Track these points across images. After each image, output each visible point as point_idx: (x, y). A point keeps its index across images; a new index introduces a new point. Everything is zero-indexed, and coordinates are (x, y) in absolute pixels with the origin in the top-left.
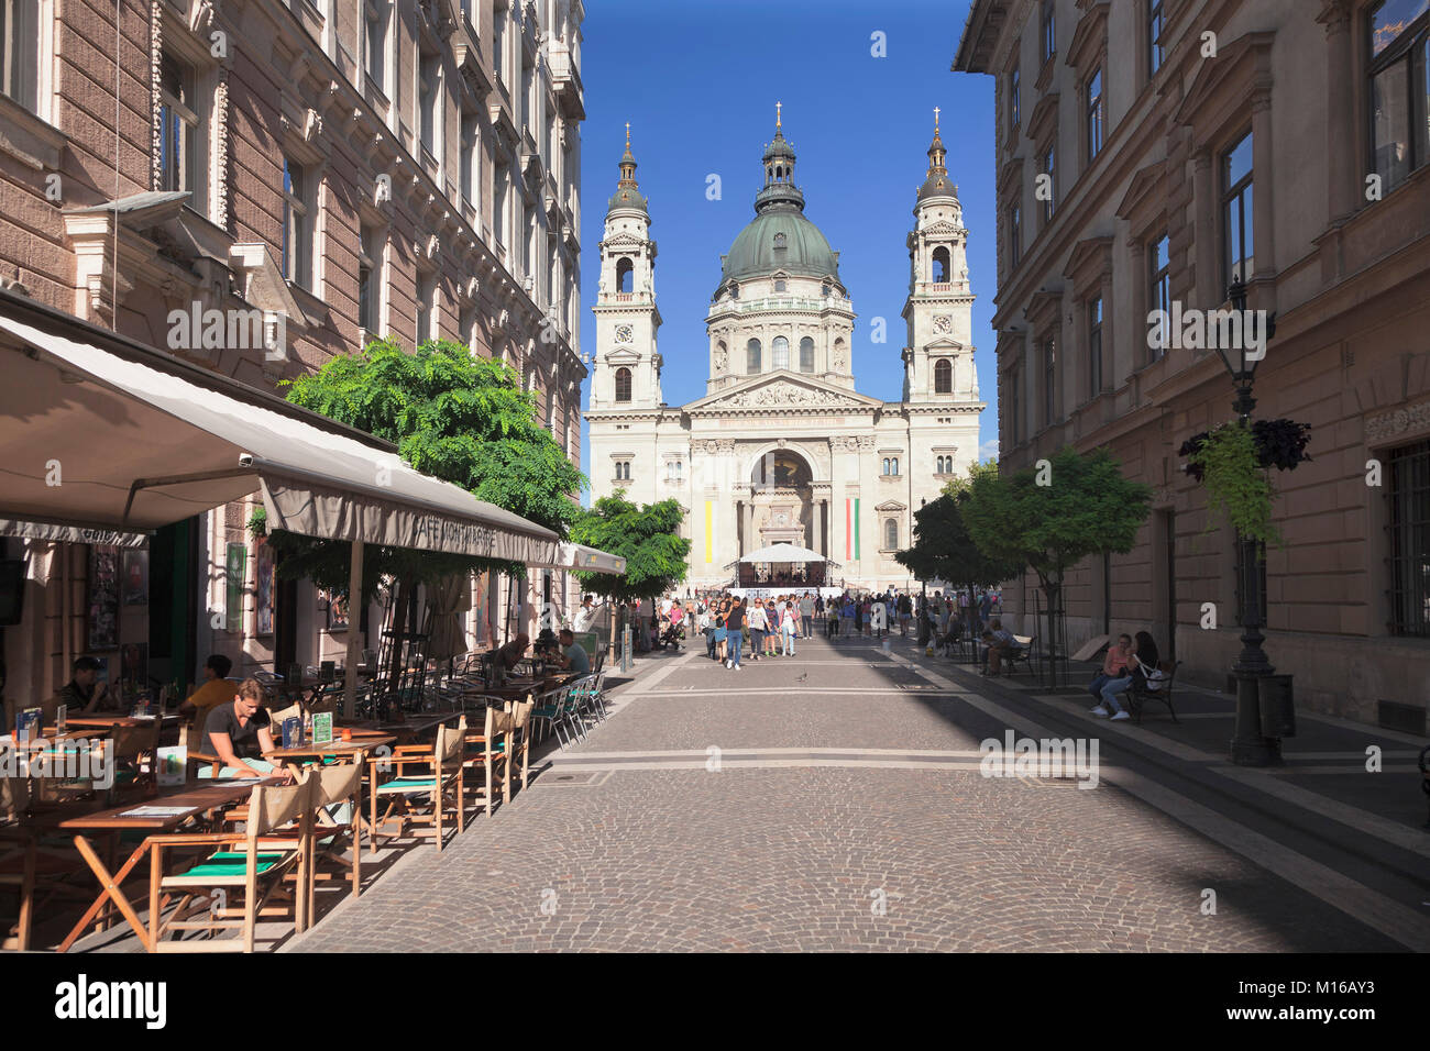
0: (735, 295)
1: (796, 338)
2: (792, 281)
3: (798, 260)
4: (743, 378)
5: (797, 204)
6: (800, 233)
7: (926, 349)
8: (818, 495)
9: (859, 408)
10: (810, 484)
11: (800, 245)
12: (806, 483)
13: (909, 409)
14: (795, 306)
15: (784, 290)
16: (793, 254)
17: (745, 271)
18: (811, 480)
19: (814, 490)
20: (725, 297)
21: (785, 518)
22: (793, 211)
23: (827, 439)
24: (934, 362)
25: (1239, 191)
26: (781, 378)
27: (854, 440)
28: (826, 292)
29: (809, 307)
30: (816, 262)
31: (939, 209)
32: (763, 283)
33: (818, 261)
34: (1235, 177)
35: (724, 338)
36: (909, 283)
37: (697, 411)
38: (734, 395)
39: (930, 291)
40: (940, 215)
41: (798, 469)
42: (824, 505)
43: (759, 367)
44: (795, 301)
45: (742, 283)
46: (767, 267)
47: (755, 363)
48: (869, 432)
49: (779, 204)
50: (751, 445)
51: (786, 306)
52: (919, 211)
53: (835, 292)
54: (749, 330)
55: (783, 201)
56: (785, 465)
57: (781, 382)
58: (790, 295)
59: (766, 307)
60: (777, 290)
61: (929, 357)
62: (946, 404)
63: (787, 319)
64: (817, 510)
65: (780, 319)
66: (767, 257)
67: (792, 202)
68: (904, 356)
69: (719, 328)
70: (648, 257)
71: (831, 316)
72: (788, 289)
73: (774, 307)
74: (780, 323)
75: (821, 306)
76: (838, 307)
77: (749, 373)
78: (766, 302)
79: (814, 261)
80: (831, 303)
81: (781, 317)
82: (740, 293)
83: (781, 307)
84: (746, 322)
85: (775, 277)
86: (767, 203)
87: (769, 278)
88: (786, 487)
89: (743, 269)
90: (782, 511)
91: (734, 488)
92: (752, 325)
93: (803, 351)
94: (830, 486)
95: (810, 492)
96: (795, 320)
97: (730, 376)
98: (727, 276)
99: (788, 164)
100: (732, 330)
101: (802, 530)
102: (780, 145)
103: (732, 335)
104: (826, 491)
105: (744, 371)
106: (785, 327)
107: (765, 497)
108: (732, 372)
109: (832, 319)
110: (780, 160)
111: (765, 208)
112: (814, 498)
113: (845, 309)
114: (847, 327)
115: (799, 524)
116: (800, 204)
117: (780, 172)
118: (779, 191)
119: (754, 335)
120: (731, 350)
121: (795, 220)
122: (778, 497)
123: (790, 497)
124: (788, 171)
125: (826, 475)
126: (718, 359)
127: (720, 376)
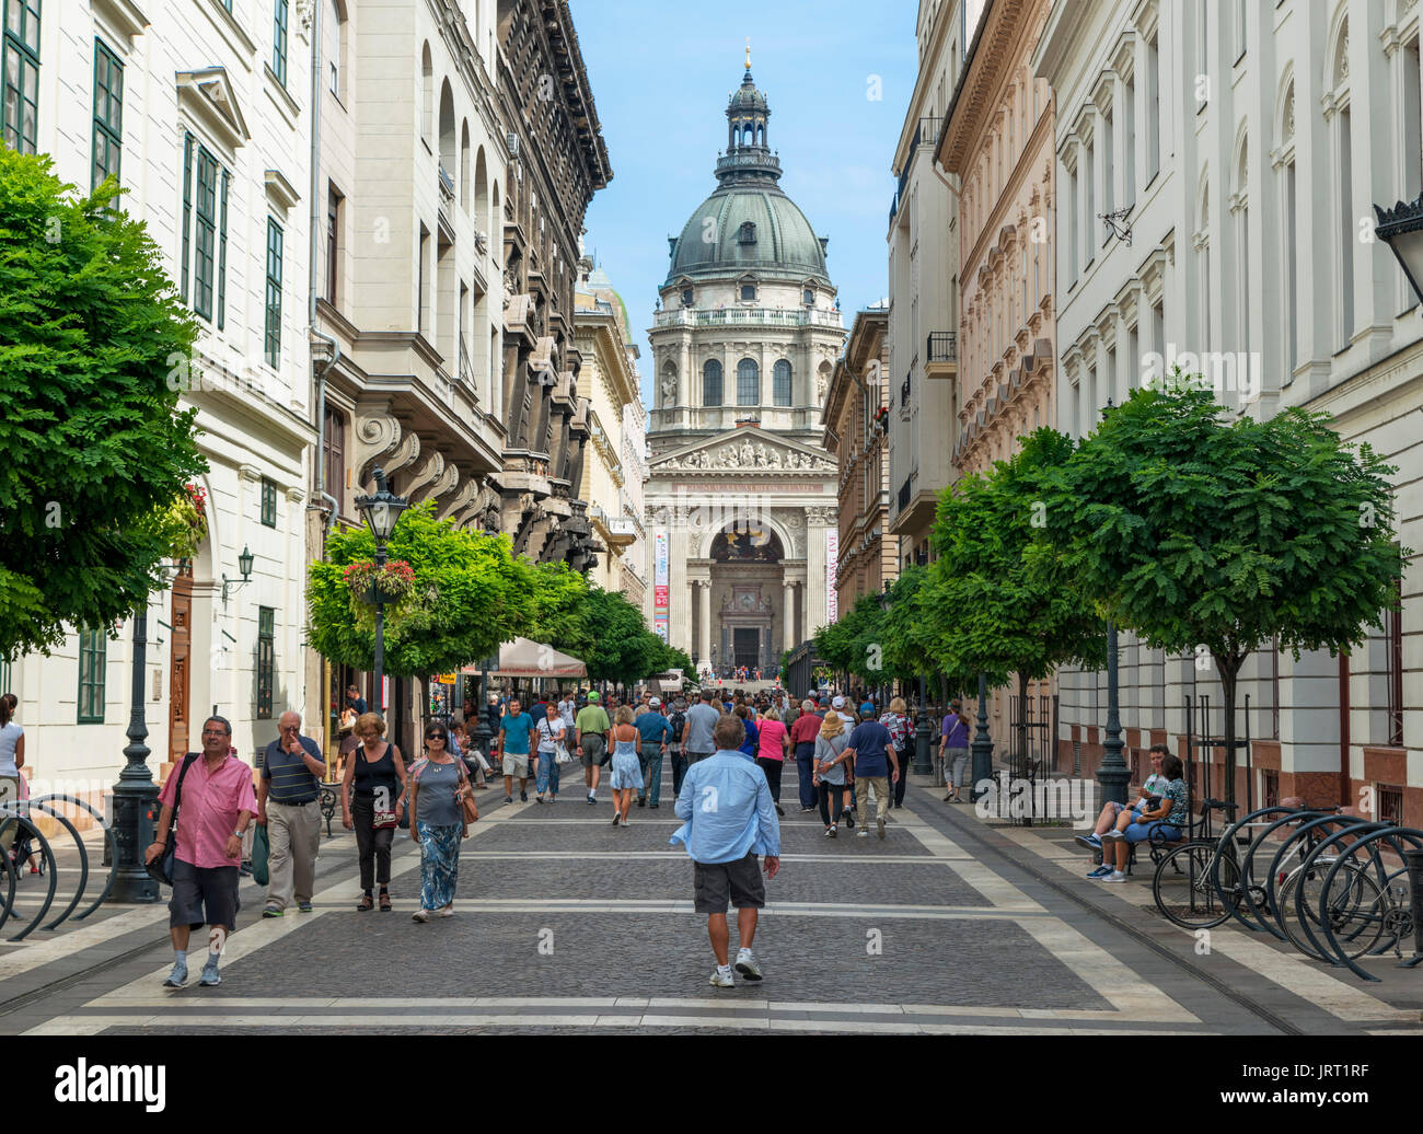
0: (688, 302)
1: (769, 360)
2: (765, 287)
3: (771, 258)
4: (701, 411)
5: (772, 174)
6: (775, 221)
8: (790, 577)
10: (780, 562)
11: (774, 239)
12: (774, 561)
14: (768, 320)
15: (753, 299)
16: (764, 248)
17: (699, 269)
18: (782, 558)
19: (787, 571)
20: (674, 300)
21: (752, 599)
22: (765, 186)
23: (802, 509)
27: (833, 513)
28: (810, 299)
29: (786, 321)
30: (796, 258)
32: (725, 287)
33: (800, 258)
35: (674, 359)
42: (799, 588)
43: (719, 397)
44: (767, 313)
45: (698, 285)
46: (730, 267)
47: (713, 392)
49: (748, 176)
51: (754, 321)
53: (822, 300)
54: (706, 349)
55: (754, 173)
57: (748, 440)
58: (760, 305)
59: (729, 320)
60: (745, 297)
63: (758, 338)
64: (790, 593)
65: (748, 339)
66: (731, 254)
67: (765, 172)
69: (666, 344)
71: (814, 335)
72: (758, 296)
73: (740, 321)
74: (748, 342)
75: (801, 321)
76: (824, 322)
77: (705, 405)
78: (729, 313)
79: (793, 258)
80: (815, 318)
81: (749, 334)
82: (694, 299)
83: (749, 320)
84: (702, 338)
85: (741, 282)
86: (731, 173)
87: (733, 282)
88: (753, 562)
89: (700, 267)
90: (747, 591)
91: (689, 565)
92: (711, 342)
93: (777, 379)
94: (805, 566)
95: (781, 570)
96: (767, 339)
97: (681, 409)
98: (676, 269)
99: (760, 119)
100: (685, 349)
101: (772, 616)
102: (749, 93)
103: (685, 357)
104: (800, 571)
105: (699, 404)
106: (755, 347)
107: (725, 574)
108: (684, 402)
109: (816, 338)
110: (747, 112)
111: (728, 178)
112: (787, 579)
113: (833, 324)
114: (835, 347)
115: (769, 607)
116: (775, 175)
117: (748, 127)
118: (746, 160)
119: (713, 355)
120: (684, 377)
121: (767, 197)
122: (742, 574)
123: (758, 575)
124: (760, 127)
125: (800, 551)
126: (665, 384)
127: (668, 406)
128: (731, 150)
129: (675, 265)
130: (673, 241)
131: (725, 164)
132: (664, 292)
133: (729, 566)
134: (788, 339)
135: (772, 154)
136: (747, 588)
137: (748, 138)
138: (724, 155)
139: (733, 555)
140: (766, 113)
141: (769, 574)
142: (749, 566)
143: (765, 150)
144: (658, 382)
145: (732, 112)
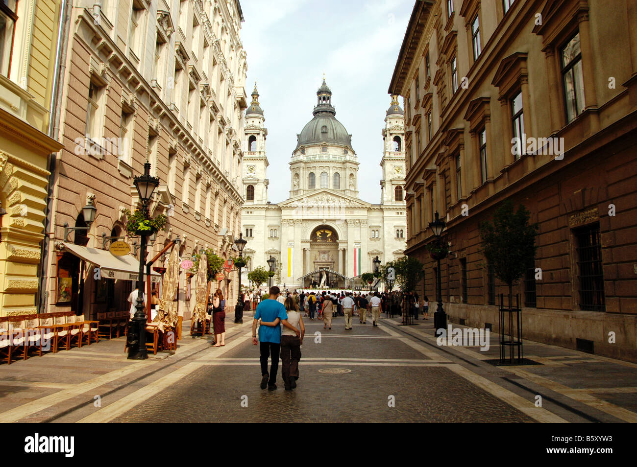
0: (303, 152)
1: (332, 173)
2: (330, 147)
3: (333, 138)
4: (307, 191)
5: (332, 113)
6: (334, 127)
7: (391, 181)
8: (341, 246)
9: (361, 206)
10: (337, 241)
11: (333, 132)
12: (335, 241)
13: (384, 208)
14: (331, 158)
15: (326, 151)
16: (330, 135)
17: (308, 142)
18: (338, 239)
19: (340, 245)
20: (298, 153)
21: (326, 256)
22: (330, 116)
23: (345, 221)
24: (394, 187)
25: (518, 115)
26: (324, 191)
27: (358, 222)
28: (346, 152)
29: (337, 159)
30: (341, 139)
31: (396, 120)
32: (316, 147)
33: (342, 139)
34: (516, 110)
35: (298, 172)
36: (383, 151)
37: (285, 206)
38: (302, 199)
39: (392, 155)
40: (396, 122)
41: (332, 234)
42: (344, 251)
43: (314, 185)
44: (331, 156)
45: (306, 147)
46: (318, 140)
47: (312, 184)
48: (365, 218)
49: (324, 113)
50: (310, 222)
51: (327, 159)
52: (387, 120)
53: (350, 153)
54: (309, 169)
55: (326, 111)
56: (326, 232)
57: (324, 194)
58: (329, 153)
59: (317, 158)
60: (323, 151)
61: (393, 184)
62: (400, 206)
63: (328, 164)
64: (341, 253)
65: (324, 165)
66: (318, 137)
67: (330, 112)
68: (381, 183)
69: (296, 167)
70: (264, 135)
71: (348, 164)
72: (328, 151)
73: (321, 159)
74: (324, 166)
75: (343, 159)
76: (351, 159)
77: (309, 188)
78: (317, 156)
79: (340, 138)
80: (348, 158)
81: (325, 163)
82: (305, 152)
83: (325, 159)
84: (308, 165)
85: (322, 145)
86: (318, 112)
87: (319, 146)
88: (326, 242)
89: (307, 141)
90: (324, 253)
91: (302, 242)
92: (311, 166)
93: (335, 179)
94: (347, 242)
95: (337, 245)
96: (331, 165)
97: (300, 189)
98: (299, 143)
99: (328, 95)
100: (301, 169)
101: (334, 263)
102: (324, 87)
103: (301, 171)
104: (345, 244)
105: (307, 188)
106: (327, 168)
107: (316, 247)
108: (301, 187)
109: (348, 165)
110: (324, 94)
111: (317, 114)
112: (340, 248)
113: (354, 160)
114: (355, 169)
115: (332, 259)
116: (334, 113)
117: (324, 99)
118: (324, 107)
119: (312, 171)
120: (301, 178)
121: (331, 120)
122: (322, 247)
123: (328, 247)
124: (329, 99)
125: (345, 237)
126: (295, 182)
127: (296, 189)
128: (318, 106)
129: (299, 142)
130: (298, 135)
131: (316, 109)
132: (295, 152)
133: (317, 244)
134: (340, 165)
135: (333, 106)
136: (324, 252)
137: (324, 102)
138: (316, 106)
139: (318, 239)
140: (330, 93)
141: (333, 247)
142: (325, 244)
143: (330, 105)
144: (292, 181)
145: (319, 93)
